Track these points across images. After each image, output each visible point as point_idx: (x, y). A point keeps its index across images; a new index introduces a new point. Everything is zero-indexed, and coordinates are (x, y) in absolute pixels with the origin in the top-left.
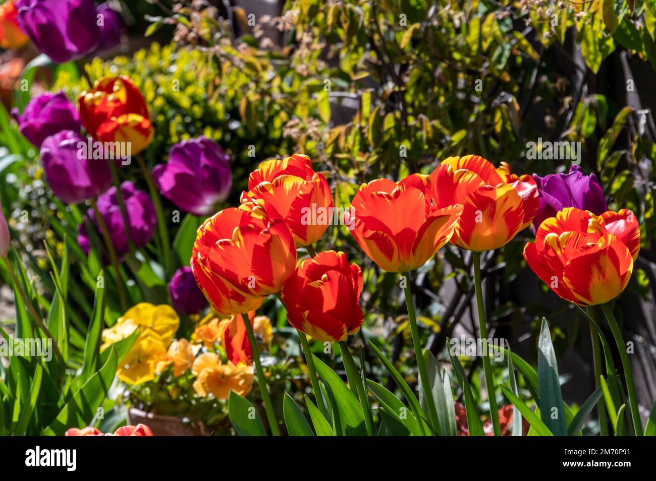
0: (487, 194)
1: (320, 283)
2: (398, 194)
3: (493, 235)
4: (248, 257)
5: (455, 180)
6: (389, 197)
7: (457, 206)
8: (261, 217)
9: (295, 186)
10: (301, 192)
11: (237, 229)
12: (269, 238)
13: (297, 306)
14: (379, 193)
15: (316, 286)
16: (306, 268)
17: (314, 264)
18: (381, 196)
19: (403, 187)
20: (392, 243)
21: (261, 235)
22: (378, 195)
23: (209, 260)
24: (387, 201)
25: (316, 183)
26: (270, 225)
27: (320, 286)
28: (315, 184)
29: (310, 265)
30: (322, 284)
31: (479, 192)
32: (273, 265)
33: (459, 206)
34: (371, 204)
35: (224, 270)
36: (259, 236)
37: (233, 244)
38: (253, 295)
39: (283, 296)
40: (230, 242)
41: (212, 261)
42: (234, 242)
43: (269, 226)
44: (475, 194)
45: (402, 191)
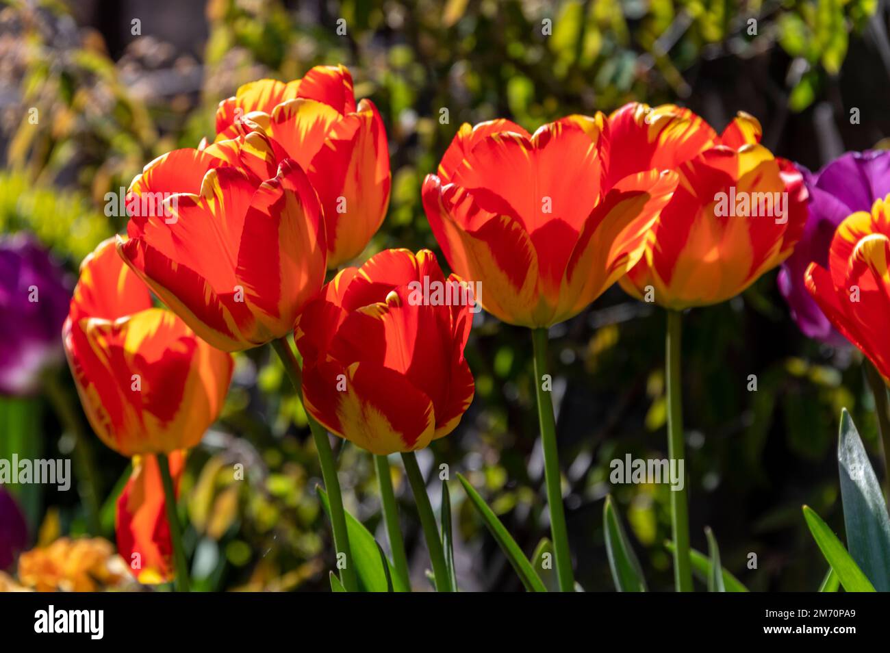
0: (720, 164)
1: (382, 307)
2: (545, 137)
3: (721, 261)
4: (230, 241)
5: (651, 136)
6: (526, 143)
7: (667, 174)
8: (262, 155)
9: (319, 125)
10: (333, 135)
11: (212, 173)
12: (278, 198)
13: (329, 358)
14: (505, 134)
15: (374, 315)
16: (345, 288)
17: (361, 280)
18: (510, 140)
19: (557, 126)
20: (527, 247)
21: (262, 188)
22: (503, 138)
23: (143, 243)
24: (522, 152)
25: (365, 118)
26: (282, 169)
27: (382, 314)
28: (363, 120)
29: (353, 282)
30: (387, 310)
31: (703, 159)
32: (282, 263)
33: (671, 174)
34: (486, 159)
35: (174, 266)
36: (259, 190)
37: (200, 204)
38: (231, 335)
39: (301, 334)
40: (195, 200)
41: (149, 247)
42: (203, 199)
43: (279, 172)
44: (696, 162)
45: (555, 133)
